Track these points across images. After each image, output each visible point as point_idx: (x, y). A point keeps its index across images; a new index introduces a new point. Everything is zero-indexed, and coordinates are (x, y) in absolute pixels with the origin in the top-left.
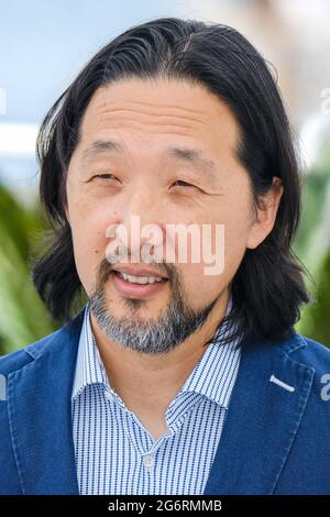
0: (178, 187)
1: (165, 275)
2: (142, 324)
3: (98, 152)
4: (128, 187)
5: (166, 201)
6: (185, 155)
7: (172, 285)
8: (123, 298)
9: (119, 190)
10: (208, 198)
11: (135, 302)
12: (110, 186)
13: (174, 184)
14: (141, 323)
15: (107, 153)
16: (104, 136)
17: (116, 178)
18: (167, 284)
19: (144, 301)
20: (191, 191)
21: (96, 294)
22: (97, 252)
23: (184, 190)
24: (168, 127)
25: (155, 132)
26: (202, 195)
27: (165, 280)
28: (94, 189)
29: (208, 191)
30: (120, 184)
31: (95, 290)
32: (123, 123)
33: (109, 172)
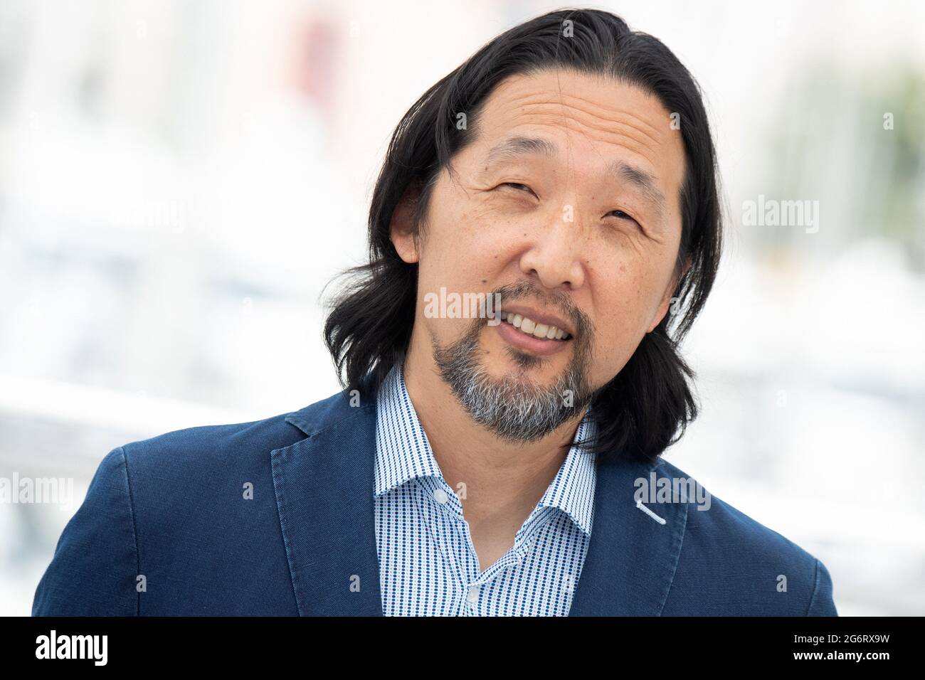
0: (614, 219)
3: (517, 150)
4: (549, 206)
5: (595, 233)
6: (635, 176)
7: (576, 346)
8: (511, 351)
9: (533, 208)
10: (646, 241)
12: (522, 200)
13: (607, 215)
14: (530, 386)
15: (528, 155)
17: (531, 192)
18: (570, 345)
19: (540, 359)
20: (629, 226)
21: (464, 341)
22: (484, 281)
23: (621, 223)
24: (619, 138)
25: (601, 140)
26: (639, 234)
27: (568, 337)
28: (498, 202)
29: (649, 232)
30: (535, 201)
31: (464, 335)
32: (559, 121)
33: (525, 182)
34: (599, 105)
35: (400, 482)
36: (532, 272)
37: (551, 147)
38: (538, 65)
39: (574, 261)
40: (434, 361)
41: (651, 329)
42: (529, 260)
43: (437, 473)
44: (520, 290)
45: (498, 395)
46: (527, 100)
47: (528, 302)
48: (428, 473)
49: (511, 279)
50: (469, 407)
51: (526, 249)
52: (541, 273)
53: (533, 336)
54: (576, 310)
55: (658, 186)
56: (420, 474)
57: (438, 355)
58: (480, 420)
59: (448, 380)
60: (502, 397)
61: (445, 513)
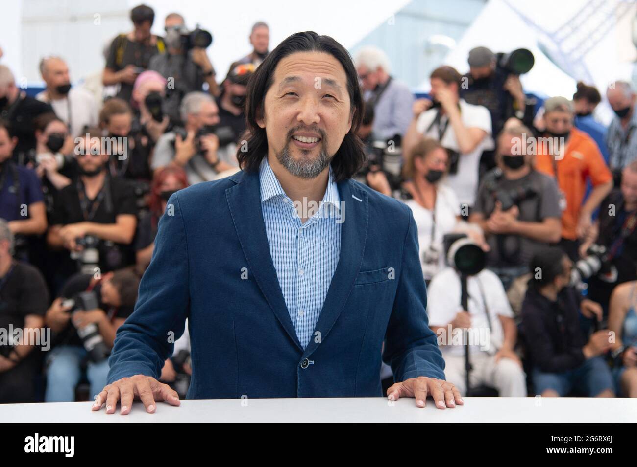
0: (326, 98)
1: (320, 136)
2: (310, 162)
3: (288, 82)
4: (303, 98)
5: (320, 104)
6: (330, 82)
7: (322, 143)
8: (300, 150)
9: (297, 100)
10: (339, 103)
11: (306, 152)
12: (293, 98)
13: (323, 97)
14: (309, 160)
15: (292, 83)
16: (291, 75)
17: (297, 95)
18: (320, 142)
19: (311, 151)
20: (332, 99)
21: (284, 149)
22: (286, 127)
23: (329, 99)
24: (321, 70)
25: (315, 72)
26: (336, 102)
27: (320, 140)
28: (285, 100)
29: (339, 100)
30: (298, 98)
31: (284, 147)
32: (299, 69)
33: (293, 92)
34: (313, 61)
35: (271, 197)
36: (302, 121)
37: (299, 78)
38: (291, 53)
39: (315, 115)
40: (276, 158)
41: (347, 133)
42: (300, 117)
43: (284, 193)
44: (299, 127)
45: (299, 165)
46: (288, 65)
47: (302, 131)
48: (281, 193)
49: (296, 124)
50: (291, 172)
51: (298, 114)
52: (304, 121)
53: (307, 143)
54: (320, 129)
55: (339, 84)
56: (278, 194)
57: (277, 156)
58: (295, 175)
59: (282, 163)
60: (300, 166)
61: (287, 205)
